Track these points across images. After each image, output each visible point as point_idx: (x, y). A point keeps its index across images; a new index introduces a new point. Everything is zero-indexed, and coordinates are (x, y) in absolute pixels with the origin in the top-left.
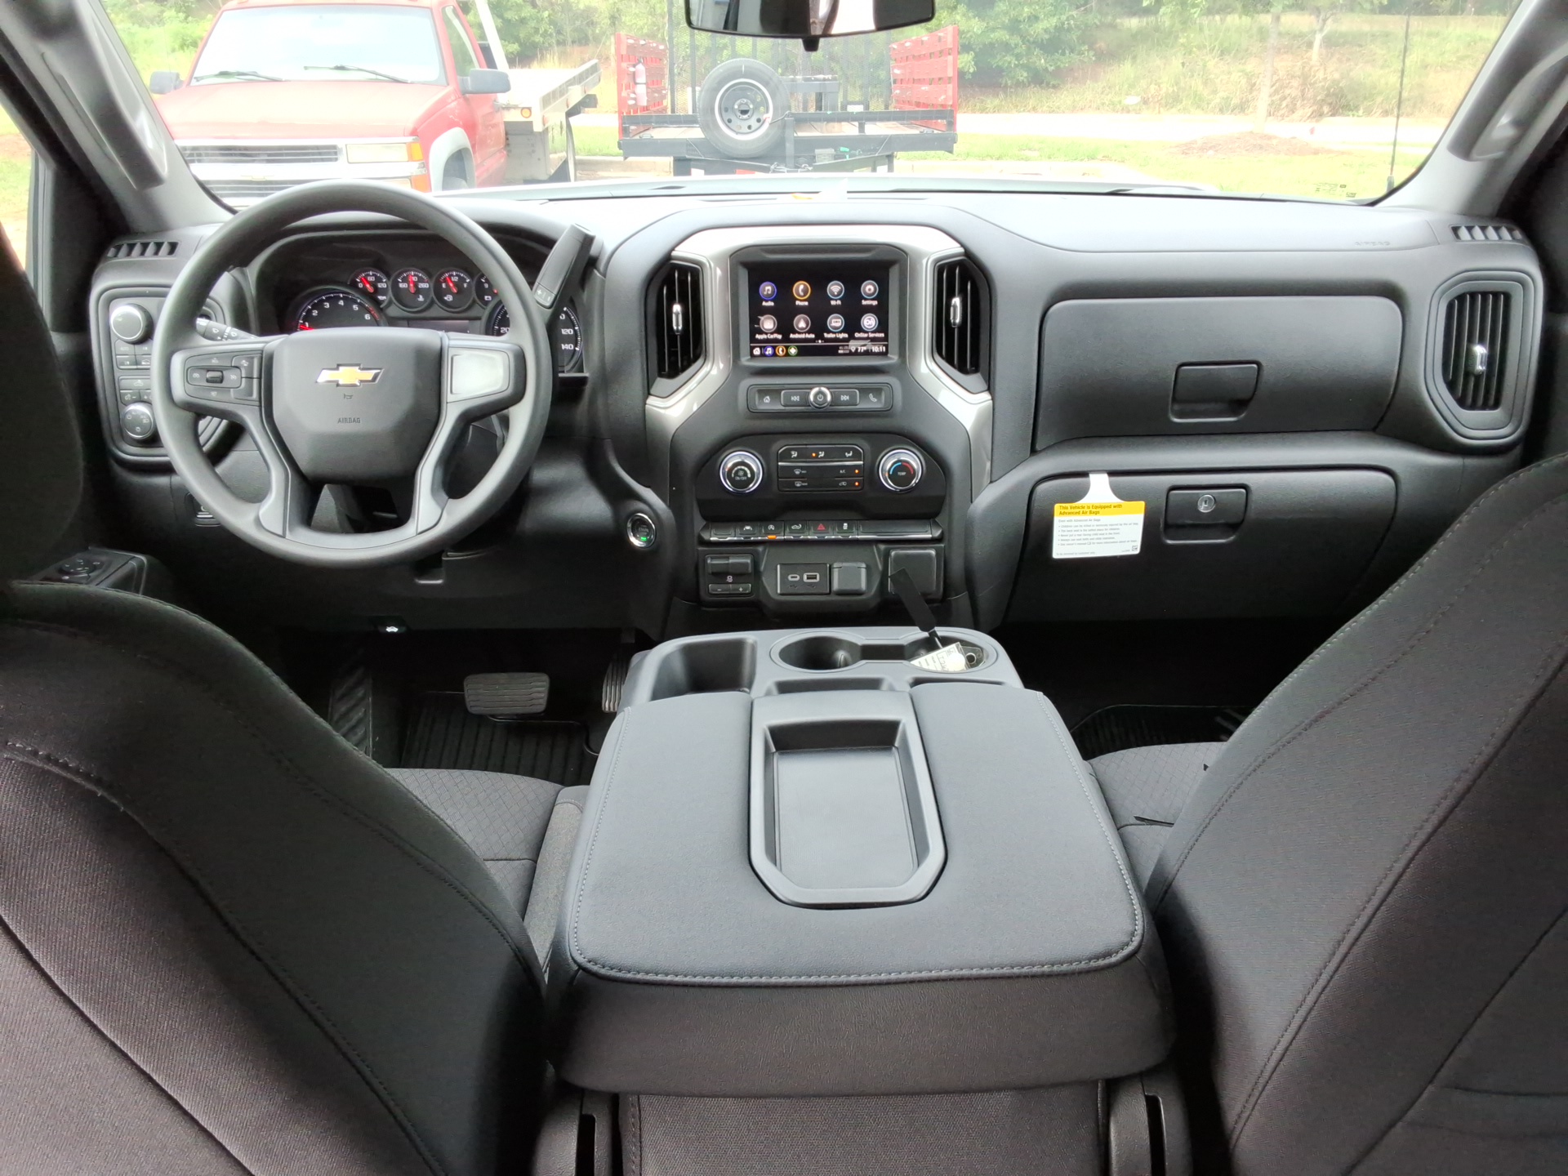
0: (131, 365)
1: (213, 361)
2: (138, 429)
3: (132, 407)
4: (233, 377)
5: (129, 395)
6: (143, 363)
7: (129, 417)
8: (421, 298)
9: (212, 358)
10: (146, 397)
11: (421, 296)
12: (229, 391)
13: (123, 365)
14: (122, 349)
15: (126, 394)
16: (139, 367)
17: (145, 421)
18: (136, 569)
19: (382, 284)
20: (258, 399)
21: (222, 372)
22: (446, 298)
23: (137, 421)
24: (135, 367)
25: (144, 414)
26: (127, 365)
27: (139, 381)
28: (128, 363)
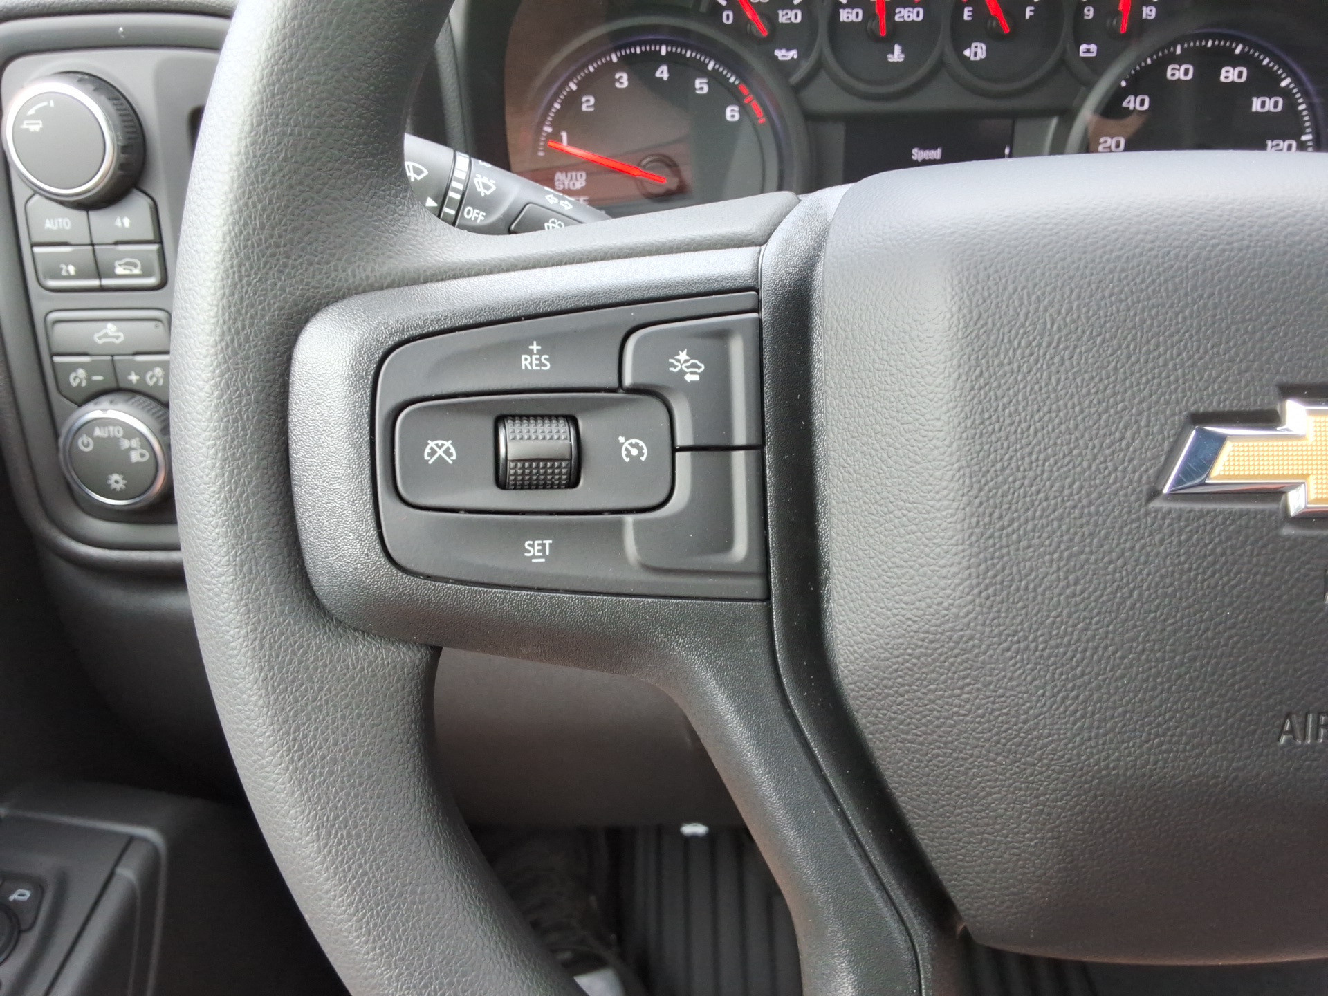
0: (79, 275)
1: (526, 362)
2: (116, 481)
3: (93, 412)
4: (632, 448)
5: (81, 373)
6: (119, 270)
7: (85, 444)
8: (897, 55)
9: (521, 346)
10: (134, 378)
11: (897, 48)
12: (619, 528)
13: (57, 275)
14: (49, 224)
15: (74, 367)
16: (106, 282)
17: (135, 457)
18: (138, 892)
19: (791, 14)
20: (755, 565)
21: (572, 420)
22: (967, 53)
23: (111, 456)
24: (95, 283)
25: (131, 432)
26: (69, 277)
27: (111, 327)
28: (72, 270)
